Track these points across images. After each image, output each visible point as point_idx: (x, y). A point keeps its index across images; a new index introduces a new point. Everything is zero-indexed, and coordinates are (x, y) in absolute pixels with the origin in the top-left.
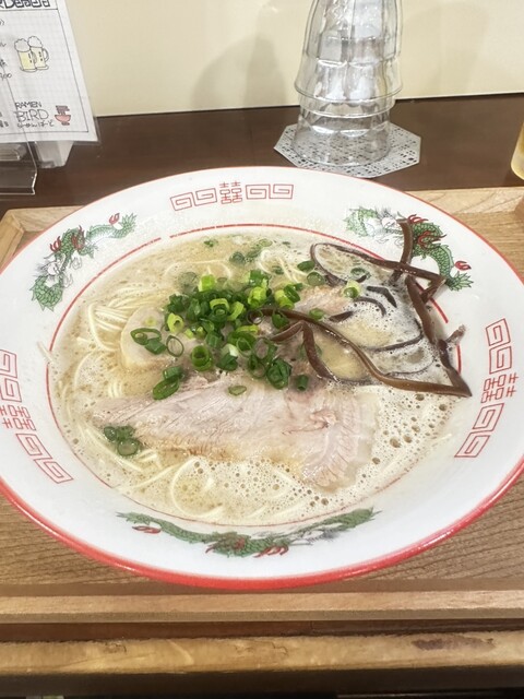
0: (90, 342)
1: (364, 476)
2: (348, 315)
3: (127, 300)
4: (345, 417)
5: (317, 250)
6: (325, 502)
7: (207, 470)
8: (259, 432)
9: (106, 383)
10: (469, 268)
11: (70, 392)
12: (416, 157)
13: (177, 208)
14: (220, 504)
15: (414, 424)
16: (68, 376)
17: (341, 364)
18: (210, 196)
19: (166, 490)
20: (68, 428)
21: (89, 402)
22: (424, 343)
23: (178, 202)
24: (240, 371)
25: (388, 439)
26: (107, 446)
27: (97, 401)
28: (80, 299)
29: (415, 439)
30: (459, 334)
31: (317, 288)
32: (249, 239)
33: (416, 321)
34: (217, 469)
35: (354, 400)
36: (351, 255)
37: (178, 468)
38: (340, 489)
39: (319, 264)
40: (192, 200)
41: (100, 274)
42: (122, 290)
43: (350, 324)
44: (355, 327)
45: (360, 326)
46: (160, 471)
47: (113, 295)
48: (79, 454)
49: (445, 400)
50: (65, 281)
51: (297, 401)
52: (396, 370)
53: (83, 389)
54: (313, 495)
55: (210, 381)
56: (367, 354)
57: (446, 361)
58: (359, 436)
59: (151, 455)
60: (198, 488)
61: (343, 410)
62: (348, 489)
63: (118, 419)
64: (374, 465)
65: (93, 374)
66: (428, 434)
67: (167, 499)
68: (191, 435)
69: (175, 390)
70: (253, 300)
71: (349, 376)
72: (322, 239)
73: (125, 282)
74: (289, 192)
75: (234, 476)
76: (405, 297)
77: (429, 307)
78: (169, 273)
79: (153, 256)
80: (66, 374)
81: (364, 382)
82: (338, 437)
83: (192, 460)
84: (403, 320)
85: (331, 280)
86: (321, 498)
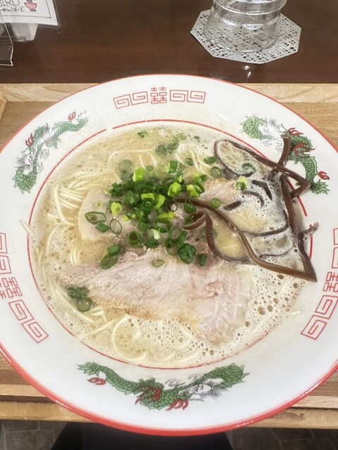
0: (57, 217)
1: (239, 335)
2: (237, 204)
3: (82, 183)
4: (229, 288)
5: (219, 145)
6: (212, 352)
7: (136, 325)
8: (171, 298)
9: (68, 252)
10: (328, 178)
11: (44, 257)
12: (296, 46)
13: (118, 106)
14: (144, 350)
15: (275, 297)
16: (42, 244)
17: (230, 245)
18: (143, 97)
19: (109, 338)
20: (43, 287)
21: (57, 266)
22: (288, 232)
23: (119, 102)
24: (160, 247)
25: (257, 307)
26: (70, 302)
27: (62, 266)
28: (49, 181)
29: (275, 308)
30: (314, 228)
31: (217, 181)
32: (170, 132)
33: (284, 212)
34: (143, 324)
35: (237, 276)
36: (244, 151)
37: (117, 322)
38: (222, 344)
39: (220, 159)
40: (130, 100)
41: (62, 160)
42: (78, 173)
43: (238, 212)
44: (241, 215)
45: (245, 215)
46: (105, 323)
47: (72, 177)
48: (51, 309)
49: (298, 280)
50: (38, 168)
51: (198, 275)
52: (267, 252)
53: (53, 255)
54: (205, 347)
55: (139, 255)
56: (248, 238)
57: (302, 248)
58: (238, 304)
59: (99, 311)
60: (130, 337)
61: (228, 283)
62: (228, 344)
63: (77, 282)
64: (246, 327)
65: (59, 244)
66: (284, 306)
67: (110, 344)
68: (126, 298)
69: (116, 261)
70: (172, 192)
71: (234, 255)
72: (223, 136)
73: (80, 166)
74: (202, 97)
75: (154, 330)
76: (278, 191)
77: (294, 201)
78: (112, 160)
79: (101, 144)
80: (41, 243)
81: (244, 260)
82: (224, 305)
83: (127, 317)
84: (276, 211)
85: (227, 174)
86: (210, 350)
